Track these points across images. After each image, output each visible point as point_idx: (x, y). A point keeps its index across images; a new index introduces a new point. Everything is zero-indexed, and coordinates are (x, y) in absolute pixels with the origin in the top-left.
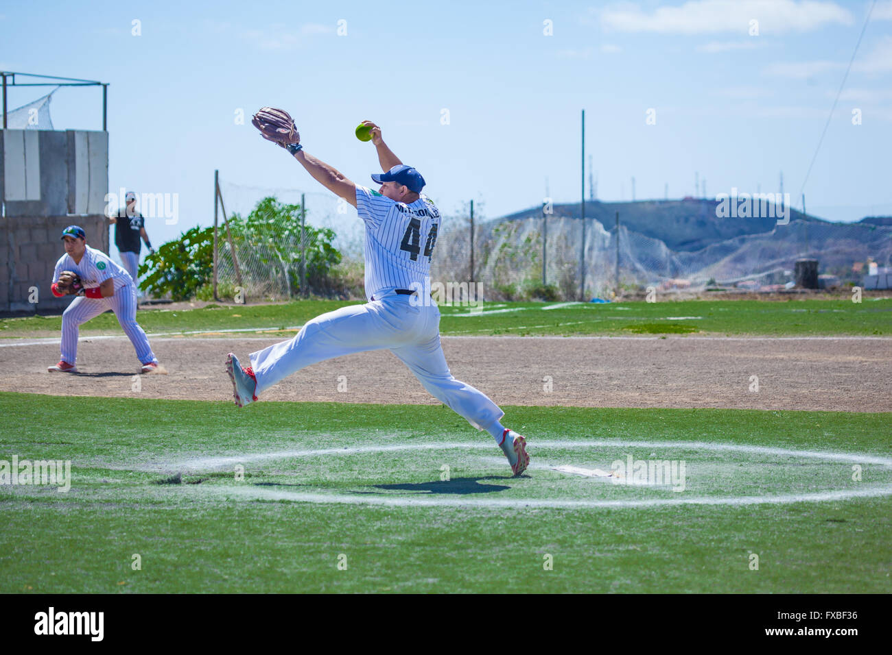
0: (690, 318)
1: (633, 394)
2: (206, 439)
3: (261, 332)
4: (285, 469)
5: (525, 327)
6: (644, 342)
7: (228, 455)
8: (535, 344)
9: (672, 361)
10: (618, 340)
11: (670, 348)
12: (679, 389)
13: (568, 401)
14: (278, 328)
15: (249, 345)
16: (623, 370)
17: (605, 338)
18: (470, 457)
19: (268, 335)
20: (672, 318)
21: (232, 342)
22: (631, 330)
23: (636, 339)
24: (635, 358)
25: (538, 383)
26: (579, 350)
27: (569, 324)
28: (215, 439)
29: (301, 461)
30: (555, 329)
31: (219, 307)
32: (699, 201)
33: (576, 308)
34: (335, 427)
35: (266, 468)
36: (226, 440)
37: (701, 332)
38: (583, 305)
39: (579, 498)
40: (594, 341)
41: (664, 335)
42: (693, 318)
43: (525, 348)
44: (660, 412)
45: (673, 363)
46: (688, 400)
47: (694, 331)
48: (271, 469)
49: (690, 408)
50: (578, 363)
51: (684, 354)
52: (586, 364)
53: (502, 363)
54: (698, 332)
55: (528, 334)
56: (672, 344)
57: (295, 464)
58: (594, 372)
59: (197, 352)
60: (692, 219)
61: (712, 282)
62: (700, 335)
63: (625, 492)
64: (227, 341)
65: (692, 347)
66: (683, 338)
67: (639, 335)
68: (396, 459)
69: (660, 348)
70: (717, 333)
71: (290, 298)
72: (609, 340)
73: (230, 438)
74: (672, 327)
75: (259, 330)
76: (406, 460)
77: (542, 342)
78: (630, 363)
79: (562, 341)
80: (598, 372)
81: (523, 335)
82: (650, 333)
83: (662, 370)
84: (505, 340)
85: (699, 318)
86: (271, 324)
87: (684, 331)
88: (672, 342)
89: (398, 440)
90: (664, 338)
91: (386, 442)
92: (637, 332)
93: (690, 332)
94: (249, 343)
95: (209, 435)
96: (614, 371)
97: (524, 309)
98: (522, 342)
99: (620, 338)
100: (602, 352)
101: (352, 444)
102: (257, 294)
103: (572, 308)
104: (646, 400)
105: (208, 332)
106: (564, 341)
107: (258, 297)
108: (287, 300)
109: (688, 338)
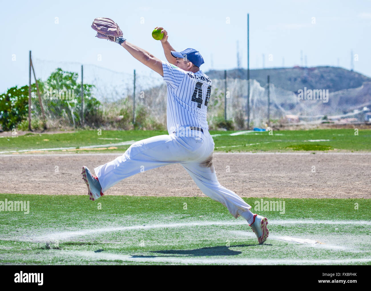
0: (322, 140)
1: (308, 190)
2: (55, 220)
3: (65, 150)
4: (110, 240)
5: (225, 147)
6: (302, 156)
7: (72, 231)
8: (237, 157)
9: (324, 168)
10: (286, 155)
11: (320, 160)
12: (336, 186)
13: (270, 194)
14: (75, 148)
15: (61, 159)
16: (296, 174)
17: (277, 153)
18: (223, 231)
19: (70, 152)
20: (312, 141)
21: (49, 157)
22: (292, 148)
23: (297, 154)
24: (301, 166)
25: (247, 183)
26: (265, 161)
27: (251, 144)
28: (60, 220)
29: (119, 234)
30: (244, 148)
31: (33, 134)
32: (303, 68)
33: (251, 134)
34: (132, 212)
35: (98, 238)
36: (67, 221)
37: (335, 149)
38: (255, 133)
39: (301, 258)
40: (272, 156)
41: (313, 151)
42: (324, 140)
43: (231, 160)
44: (330, 201)
45: (325, 169)
46: (343, 193)
47: (331, 149)
48: (101, 239)
49: (346, 198)
50: (267, 170)
51: (330, 163)
52: (272, 170)
53: (220, 170)
54: (333, 149)
55: (230, 151)
56: (320, 158)
57: (116, 236)
58: (278, 175)
59: (31, 163)
60: (299, 80)
61: (325, 118)
62: (335, 152)
63: (329, 254)
64: (47, 156)
65: (332, 159)
66: (326, 154)
67: (298, 151)
68: (177, 232)
69: (314, 160)
70: (345, 150)
71: (75, 129)
72: (281, 155)
73: (70, 219)
74: (316, 146)
75: (64, 149)
76: (184, 233)
77: (241, 156)
78: (299, 169)
79: (252, 156)
80: (281, 175)
81: (227, 152)
82: (305, 150)
83: (321, 174)
84: (217, 155)
85: (328, 140)
86: (68, 145)
87: (325, 149)
88: (319, 156)
89: (175, 220)
90: (314, 153)
91: (168, 221)
92: (296, 150)
93: (328, 149)
94: (60, 158)
95: (56, 217)
96: (291, 174)
97: (220, 135)
98: (228, 157)
99: (287, 154)
100: (279, 163)
101: (147, 223)
102: (55, 126)
103: (249, 134)
104: (317, 193)
105: (32, 150)
106: (254, 156)
107: (56, 128)
108: (73, 130)
109: (328, 153)
